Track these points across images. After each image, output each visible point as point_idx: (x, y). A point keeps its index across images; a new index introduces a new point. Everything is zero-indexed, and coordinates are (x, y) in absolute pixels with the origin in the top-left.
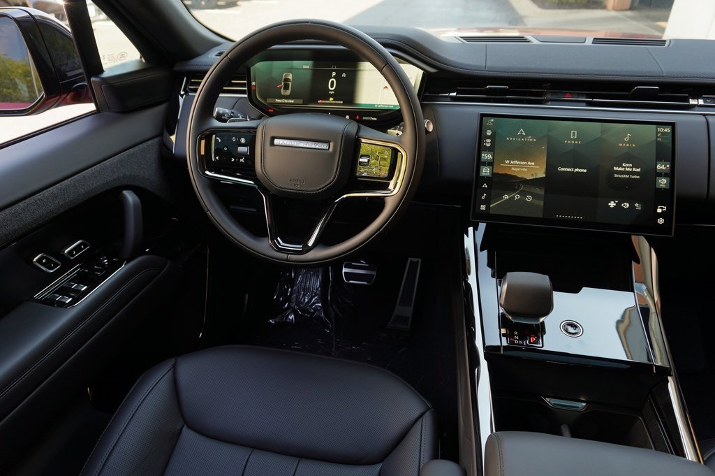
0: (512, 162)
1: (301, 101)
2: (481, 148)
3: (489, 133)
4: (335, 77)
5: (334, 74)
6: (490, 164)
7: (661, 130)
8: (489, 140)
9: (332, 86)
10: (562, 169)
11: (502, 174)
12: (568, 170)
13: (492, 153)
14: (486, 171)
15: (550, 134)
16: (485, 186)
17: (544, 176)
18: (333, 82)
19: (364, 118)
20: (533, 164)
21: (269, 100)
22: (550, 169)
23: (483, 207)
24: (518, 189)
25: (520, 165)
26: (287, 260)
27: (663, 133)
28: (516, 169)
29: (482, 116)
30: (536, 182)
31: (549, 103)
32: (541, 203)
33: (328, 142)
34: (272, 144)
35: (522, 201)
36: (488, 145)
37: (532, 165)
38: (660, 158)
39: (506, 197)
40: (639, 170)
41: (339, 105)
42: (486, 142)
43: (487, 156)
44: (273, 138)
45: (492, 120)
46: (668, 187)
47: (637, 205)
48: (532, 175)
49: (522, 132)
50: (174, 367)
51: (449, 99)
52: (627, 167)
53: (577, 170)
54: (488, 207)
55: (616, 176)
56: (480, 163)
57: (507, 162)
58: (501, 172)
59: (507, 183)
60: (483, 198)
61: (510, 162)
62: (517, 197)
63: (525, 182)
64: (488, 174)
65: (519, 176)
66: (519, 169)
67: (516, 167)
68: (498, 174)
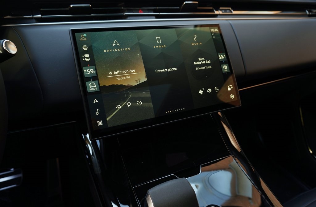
0: (115, 73)
2: (81, 65)
3: (85, 48)
6: (95, 78)
7: (213, 30)
8: (87, 55)
10: (159, 71)
11: (109, 86)
12: (164, 70)
13: (94, 67)
14: (92, 87)
15: (139, 42)
16: (96, 101)
17: (146, 80)
20: (134, 70)
22: (149, 73)
23: (100, 123)
24: (127, 97)
25: (123, 74)
27: (215, 33)
28: (120, 79)
29: (74, 32)
30: (141, 86)
31: (129, 18)
32: (151, 105)
35: (135, 108)
36: (88, 60)
37: (133, 72)
38: (219, 52)
39: (119, 107)
40: (209, 62)
42: (84, 57)
43: (89, 71)
45: (85, 35)
46: (229, 71)
47: (216, 88)
48: (136, 81)
51: (35, 20)
52: (201, 61)
53: (170, 70)
54: (105, 122)
55: (197, 69)
56: (84, 80)
57: (111, 73)
58: (108, 84)
60: (97, 113)
61: (113, 73)
62: (129, 104)
63: (131, 88)
64: (96, 89)
65: (125, 84)
66: (123, 78)
67: (120, 77)
68: (105, 86)
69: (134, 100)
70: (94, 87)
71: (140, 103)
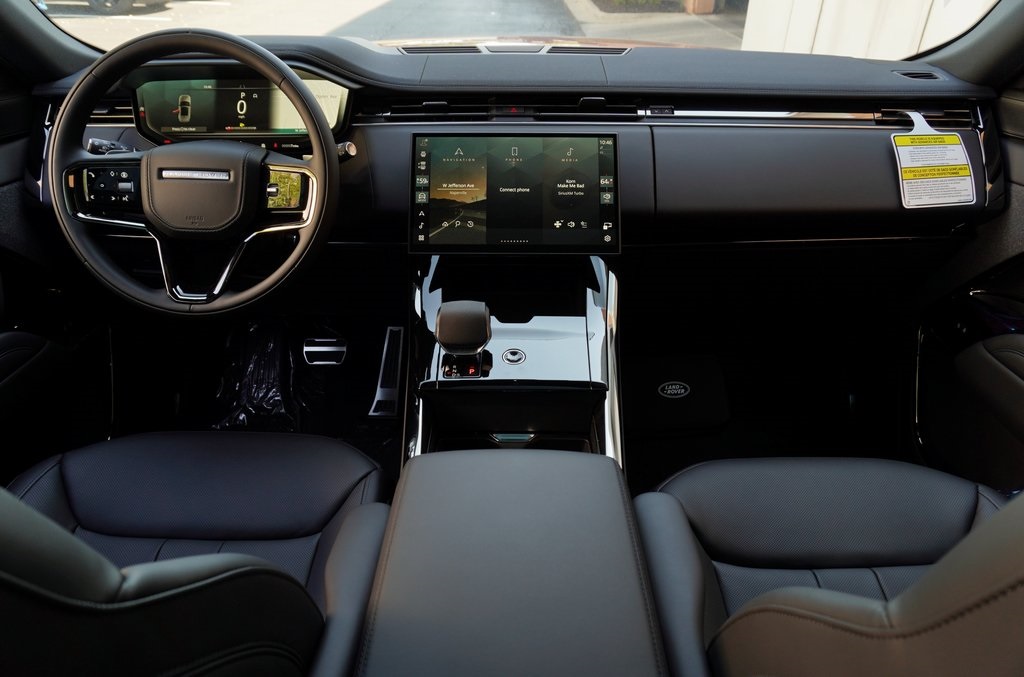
0: (450, 186)
1: (204, 129)
2: (415, 172)
3: (423, 155)
4: (244, 99)
5: (243, 95)
6: (426, 189)
7: (603, 142)
8: (423, 163)
9: (242, 110)
10: (504, 190)
11: (440, 200)
12: (511, 190)
13: (428, 176)
14: (422, 197)
15: (489, 152)
16: (422, 213)
17: (485, 198)
18: (242, 105)
19: (283, 146)
20: (473, 186)
21: (165, 129)
22: (491, 191)
23: (421, 238)
24: (458, 215)
25: (459, 188)
26: (190, 311)
27: (606, 146)
28: (454, 193)
29: (415, 136)
30: (476, 206)
31: (493, 119)
32: (484, 229)
33: (227, 171)
34: (160, 176)
35: (464, 228)
36: (423, 168)
37: (471, 188)
38: (603, 173)
39: (445, 224)
40: (582, 186)
41: (253, 131)
42: (420, 165)
43: (422, 181)
44: (161, 170)
45: (426, 140)
46: (612, 202)
47: (582, 223)
48: (473, 199)
49: (459, 151)
50: (61, 463)
51: (383, 120)
52: (571, 183)
53: (519, 190)
54: (426, 237)
55: (560, 193)
56: (415, 189)
57: (445, 185)
58: (439, 197)
59: (445, 209)
60: (420, 227)
61: (448, 186)
62: (458, 223)
63: (465, 206)
64: (425, 200)
65: (459, 200)
66: (457, 193)
67: (455, 191)
68: (435, 199)
69: (464, 220)
70: (423, 199)
71: (471, 224)
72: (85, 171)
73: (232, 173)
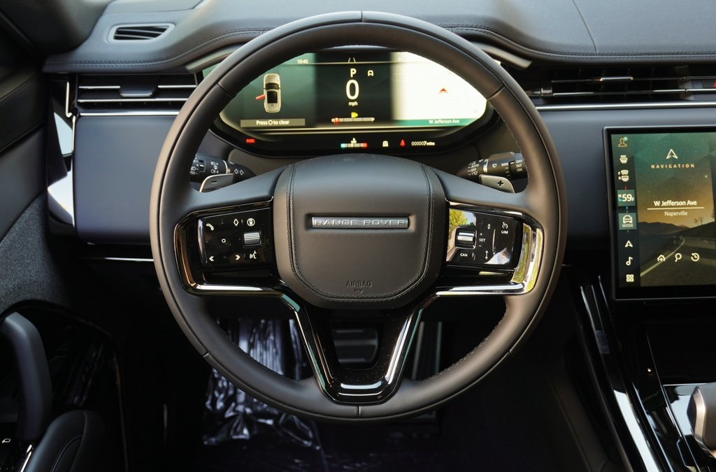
0: (664, 204)
1: (302, 122)
2: (615, 186)
3: (624, 160)
4: (355, 77)
5: (353, 72)
6: (632, 209)
8: (625, 172)
9: (353, 93)
11: (652, 224)
13: (633, 191)
14: (627, 221)
15: (712, 154)
16: (629, 244)
17: (713, 220)
18: (353, 86)
19: (414, 144)
20: (695, 203)
21: (245, 123)
23: (630, 278)
24: (678, 245)
25: (676, 206)
26: (357, 416)
28: (671, 214)
29: (610, 132)
30: (702, 231)
31: (692, 98)
33: (406, 216)
35: (686, 263)
36: (626, 179)
37: (693, 206)
39: (662, 258)
41: (369, 124)
42: (621, 175)
43: (626, 197)
44: (309, 216)
45: (626, 139)
48: (696, 221)
49: (672, 154)
51: (541, 101)
54: (637, 277)
56: (617, 209)
57: (657, 203)
58: (650, 220)
59: (666, 236)
60: (628, 263)
61: (661, 203)
62: (678, 257)
63: (686, 232)
64: (632, 226)
65: (677, 224)
66: (675, 214)
67: (671, 211)
68: (645, 223)
69: (687, 251)
70: (629, 223)
71: (696, 257)
72: (200, 223)
73: (412, 219)
